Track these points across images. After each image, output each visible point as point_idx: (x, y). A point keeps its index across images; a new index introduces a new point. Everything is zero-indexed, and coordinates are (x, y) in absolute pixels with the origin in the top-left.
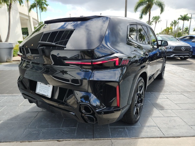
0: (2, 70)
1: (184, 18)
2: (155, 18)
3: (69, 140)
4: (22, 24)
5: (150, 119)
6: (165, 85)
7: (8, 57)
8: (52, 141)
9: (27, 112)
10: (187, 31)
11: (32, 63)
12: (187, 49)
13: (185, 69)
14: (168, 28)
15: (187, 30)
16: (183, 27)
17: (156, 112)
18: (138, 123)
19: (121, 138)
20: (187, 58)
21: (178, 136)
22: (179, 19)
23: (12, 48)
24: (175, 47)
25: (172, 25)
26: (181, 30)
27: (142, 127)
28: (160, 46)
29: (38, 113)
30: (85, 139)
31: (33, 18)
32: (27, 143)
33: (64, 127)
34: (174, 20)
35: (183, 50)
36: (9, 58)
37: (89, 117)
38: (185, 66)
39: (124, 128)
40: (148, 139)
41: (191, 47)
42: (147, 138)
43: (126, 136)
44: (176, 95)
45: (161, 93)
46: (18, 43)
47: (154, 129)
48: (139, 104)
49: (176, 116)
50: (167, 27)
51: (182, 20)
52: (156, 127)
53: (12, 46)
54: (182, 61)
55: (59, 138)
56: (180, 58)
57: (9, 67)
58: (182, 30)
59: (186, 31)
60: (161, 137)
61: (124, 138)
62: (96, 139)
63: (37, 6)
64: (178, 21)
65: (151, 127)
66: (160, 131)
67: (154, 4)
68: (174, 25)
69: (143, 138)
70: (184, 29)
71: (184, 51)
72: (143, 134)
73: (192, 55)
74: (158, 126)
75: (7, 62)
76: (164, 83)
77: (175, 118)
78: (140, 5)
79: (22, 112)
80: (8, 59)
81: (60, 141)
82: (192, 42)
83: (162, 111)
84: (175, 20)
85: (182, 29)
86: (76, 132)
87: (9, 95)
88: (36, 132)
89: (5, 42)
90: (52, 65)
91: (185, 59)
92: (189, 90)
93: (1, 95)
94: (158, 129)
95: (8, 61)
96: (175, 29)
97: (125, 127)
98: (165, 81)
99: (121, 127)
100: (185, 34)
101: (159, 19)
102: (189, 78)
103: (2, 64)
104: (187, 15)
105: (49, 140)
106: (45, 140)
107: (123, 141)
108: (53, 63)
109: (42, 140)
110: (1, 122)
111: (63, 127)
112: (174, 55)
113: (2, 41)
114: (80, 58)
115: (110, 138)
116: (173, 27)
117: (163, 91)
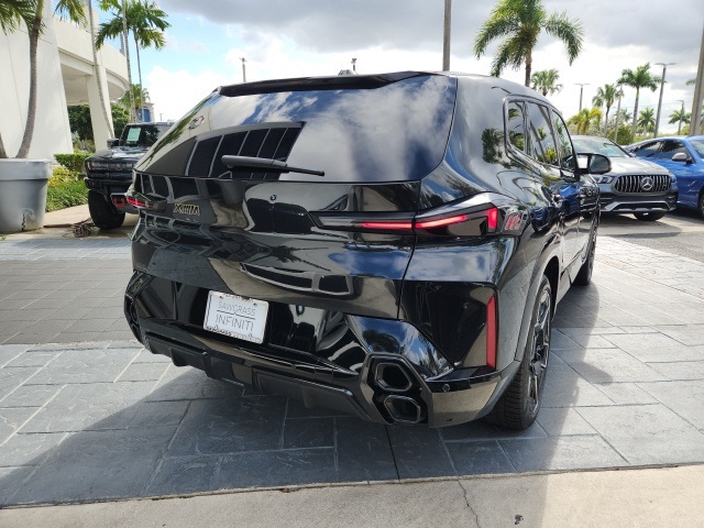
0: (15, 262)
1: (639, 80)
2: (541, 79)
3: (321, 487)
4: (69, 93)
5: (571, 414)
6: (601, 304)
7: (26, 214)
8: (261, 493)
9: (148, 401)
10: (649, 123)
11: (176, 223)
12: (660, 183)
13: (657, 252)
14: (586, 112)
15: (648, 120)
16: (636, 111)
17: (586, 391)
18: (536, 425)
19: (489, 475)
20: (660, 215)
21: (670, 461)
22: (621, 82)
23: (44, 181)
24: (620, 178)
25: (599, 104)
26: (627, 118)
27: (551, 438)
28: (585, 171)
29: (187, 402)
30: (371, 482)
31: (109, 73)
32: (177, 501)
33: (291, 447)
34: (607, 86)
35: (648, 187)
36: (33, 217)
37: (396, 403)
38: (656, 241)
39: (494, 444)
40: (576, 474)
41: (673, 176)
42: (572, 471)
43: (503, 467)
44: (642, 336)
45: (593, 332)
46: (56, 162)
47: (590, 445)
48: (537, 365)
49: (653, 401)
50: (583, 107)
51: (633, 84)
52: (596, 437)
53: (45, 172)
54: (641, 225)
55: (285, 481)
56: (635, 214)
57: (37, 251)
58: (631, 120)
59: (644, 123)
60: (617, 469)
61: (500, 475)
62: (408, 480)
63: (125, 26)
64: (618, 89)
65: (581, 438)
66: (612, 451)
67: (543, 30)
68: (605, 103)
69: (562, 471)
70: (639, 116)
71: (650, 191)
72: (558, 461)
73: (675, 203)
74: (603, 434)
75: (23, 231)
76: (596, 300)
77: (652, 410)
78: (494, 30)
79: (131, 404)
80: (29, 219)
81: (288, 491)
82: (675, 160)
83: (607, 387)
84: (610, 84)
85: (632, 116)
86: (336, 461)
87: (65, 346)
88: (199, 465)
89: (17, 157)
90: (247, 229)
91: (651, 218)
92: (682, 321)
93: (38, 348)
94: (604, 444)
95: (27, 226)
96: (609, 114)
97: (496, 440)
98: (599, 292)
99: (481, 440)
100: (641, 132)
101: (556, 82)
102: (676, 282)
103: (9, 237)
104: (647, 67)
105: (252, 488)
106: (236, 490)
107: (500, 482)
108: (252, 224)
109: (227, 490)
110: (63, 439)
111: (286, 446)
112: (616, 204)
113: (8, 154)
114: (346, 210)
115: (454, 477)
116: (603, 109)
117: (596, 324)
